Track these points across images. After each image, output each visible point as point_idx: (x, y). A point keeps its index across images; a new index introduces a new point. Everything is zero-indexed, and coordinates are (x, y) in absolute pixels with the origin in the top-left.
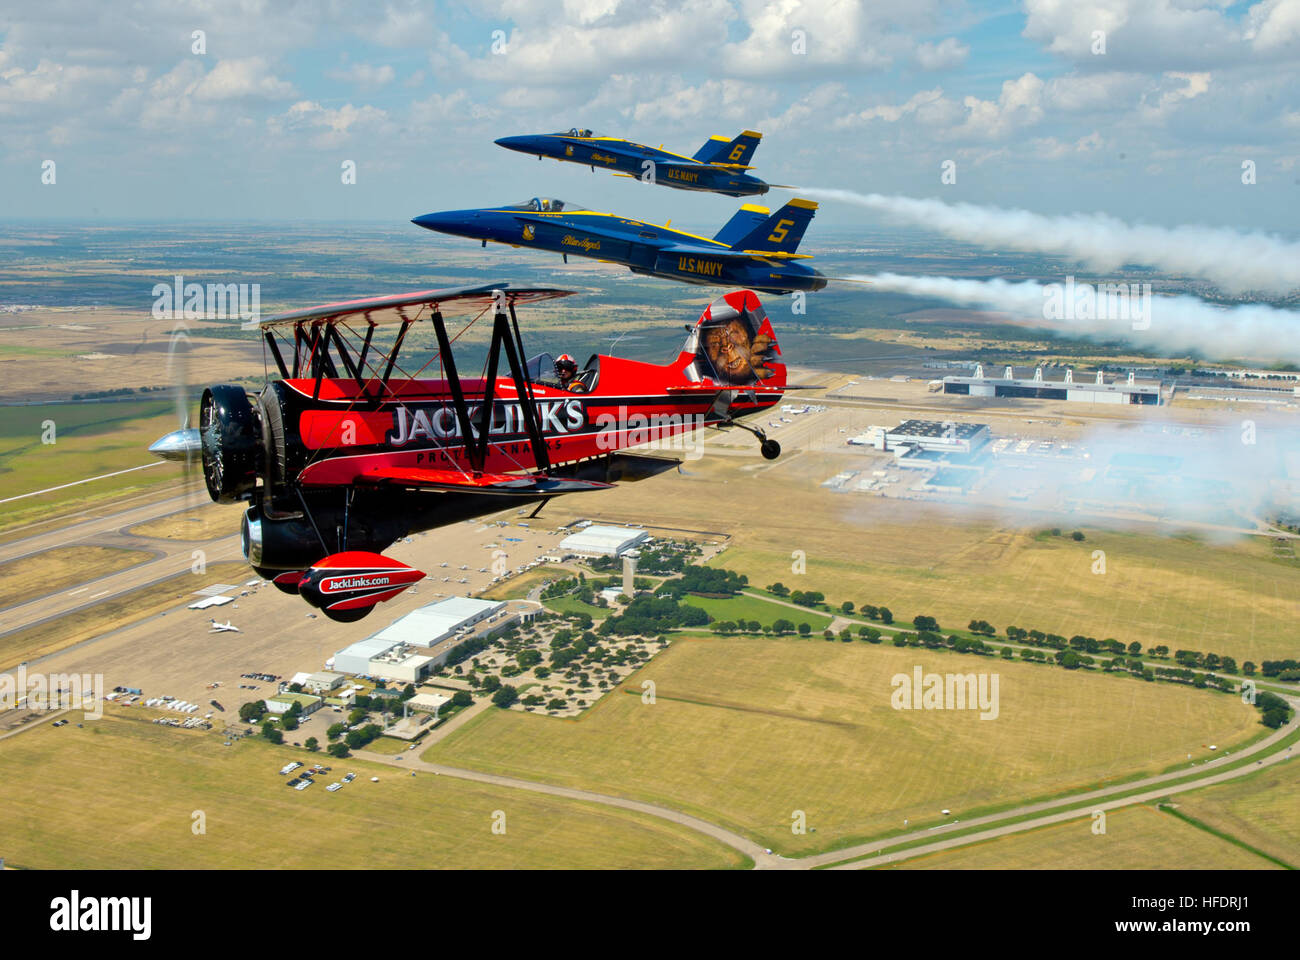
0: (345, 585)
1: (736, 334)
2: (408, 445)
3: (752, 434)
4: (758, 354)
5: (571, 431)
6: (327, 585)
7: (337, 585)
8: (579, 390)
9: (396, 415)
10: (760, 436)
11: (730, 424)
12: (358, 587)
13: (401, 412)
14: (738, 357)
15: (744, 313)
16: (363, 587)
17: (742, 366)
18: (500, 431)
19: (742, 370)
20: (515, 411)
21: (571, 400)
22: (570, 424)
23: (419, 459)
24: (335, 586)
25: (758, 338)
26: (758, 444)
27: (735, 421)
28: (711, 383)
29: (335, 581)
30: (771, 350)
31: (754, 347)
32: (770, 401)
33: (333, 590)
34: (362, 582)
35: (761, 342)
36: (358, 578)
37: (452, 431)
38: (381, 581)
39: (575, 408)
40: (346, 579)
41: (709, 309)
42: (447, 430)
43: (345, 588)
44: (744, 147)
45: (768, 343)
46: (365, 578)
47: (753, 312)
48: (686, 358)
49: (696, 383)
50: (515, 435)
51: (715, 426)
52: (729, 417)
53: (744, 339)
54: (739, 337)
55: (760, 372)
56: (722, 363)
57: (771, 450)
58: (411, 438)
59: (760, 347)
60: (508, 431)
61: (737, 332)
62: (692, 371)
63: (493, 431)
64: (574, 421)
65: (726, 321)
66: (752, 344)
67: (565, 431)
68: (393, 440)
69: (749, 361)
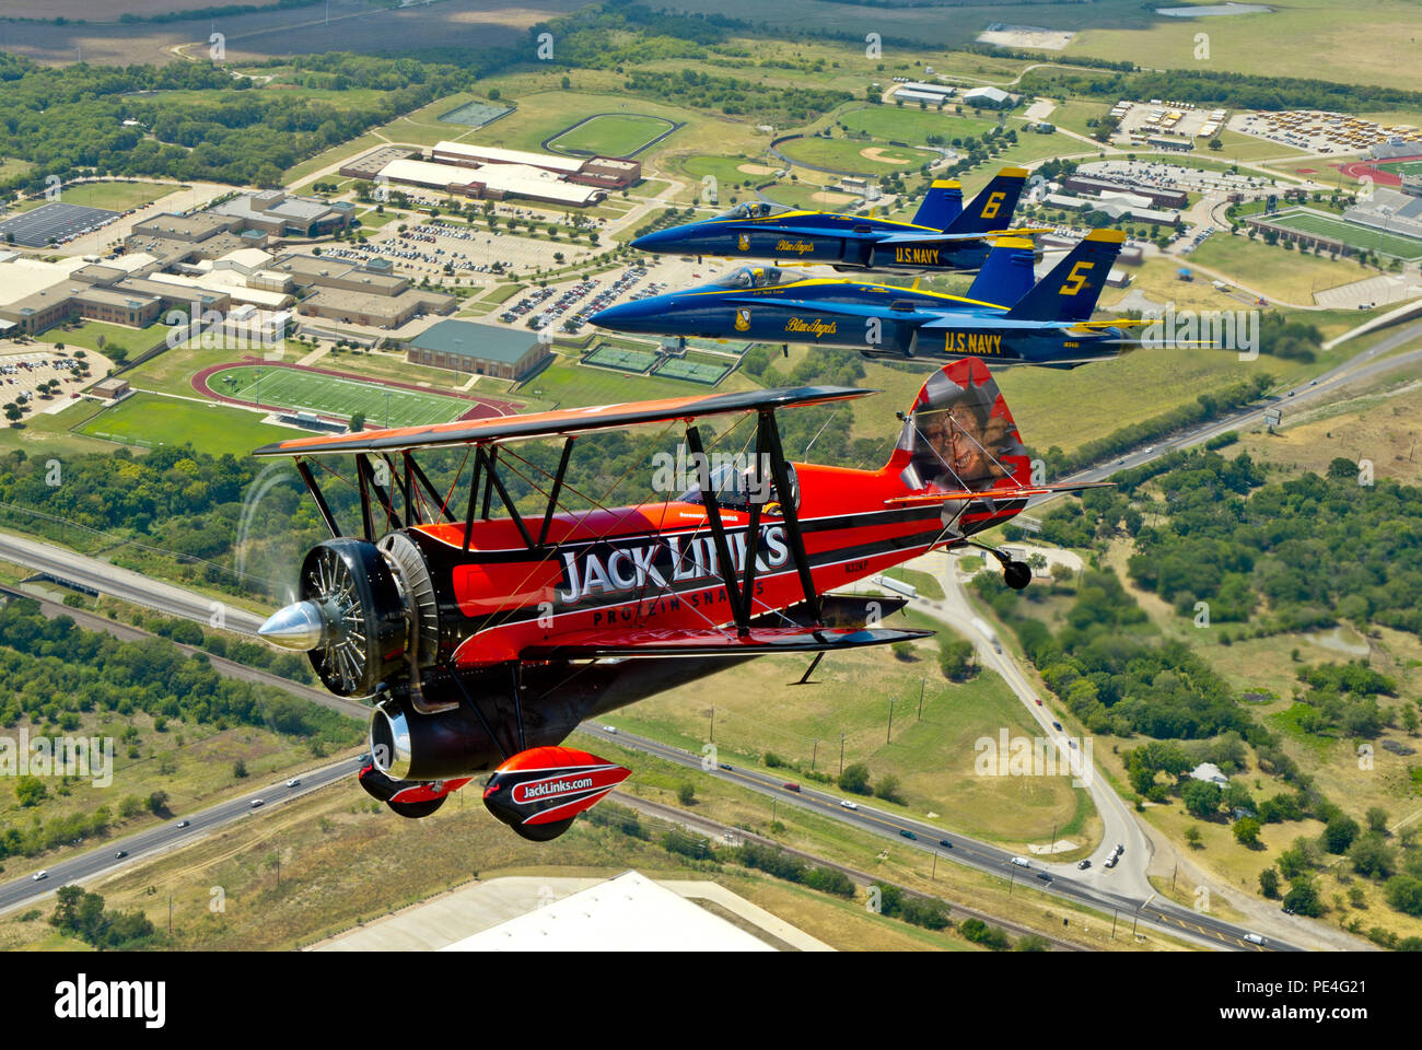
0: (542, 791)
1: (959, 420)
2: (582, 602)
3: (992, 555)
4: (991, 444)
5: (774, 569)
6: (520, 794)
7: (533, 792)
8: (778, 513)
9: (563, 563)
10: (1003, 557)
11: (963, 544)
12: (557, 793)
13: (570, 557)
14: (969, 449)
15: (970, 390)
16: (563, 792)
17: (973, 464)
18: (689, 575)
19: (976, 468)
20: (704, 546)
21: (770, 527)
22: (772, 560)
23: (596, 620)
24: (530, 793)
25: (992, 423)
26: (1001, 569)
27: (969, 539)
29: (529, 787)
30: (1009, 437)
31: (986, 434)
32: (1013, 509)
33: (529, 798)
34: (561, 787)
35: (996, 428)
36: (556, 781)
37: (633, 580)
38: (583, 783)
39: (777, 538)
40: (543, 784)
41: (926, 386)
42: (626, 578)
43: (543, 796)
44: (1002, 196)
45: (1005, 429)
46: (565, 780)
47: (984, 389)
48: (901, 458)
49: (918, 492)
50: (707, 579)
51: (944, 548)
52: (961, 535)
53: (973, 425)
54: (966, 423)
55: (996, 470)
56: (947, 461)
57: (1018, 576)
58: (584, 593)
59: (995, 435)
60: (698, 575)
61: (963, 417)
62: (911, 474)
63: (680, 576)
64: (777, 555)
65: (949, 402)
66: (984, 430)
67: (767, 569)
68: (564, 596)
69: (982, 455)
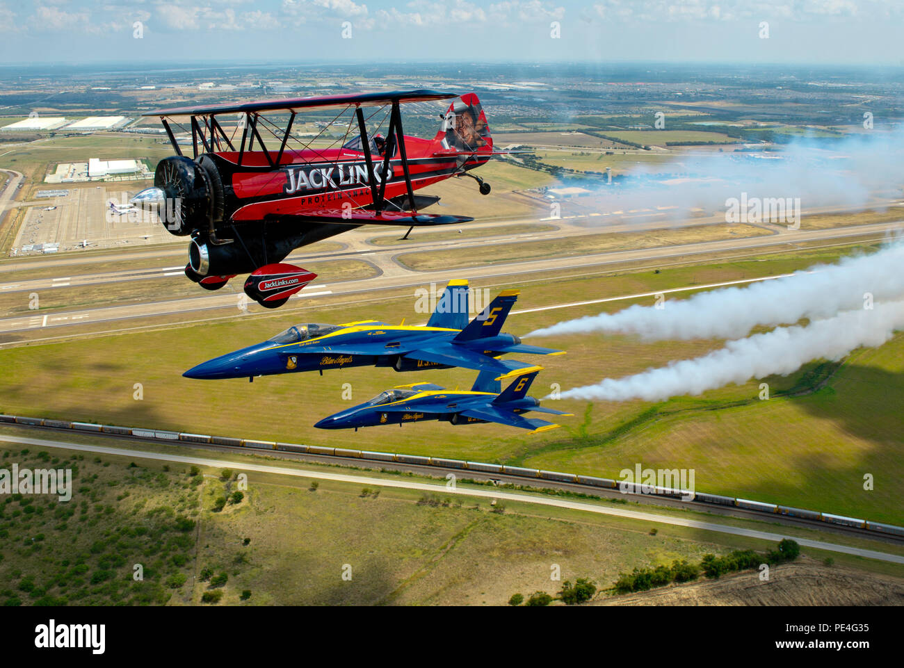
0: (273, 285)
1: (467, 120)
2: (297, 193)
3: (474, 180)
4: (478, 132)
6: (263, 285)
7: (269, 286)
9: (288, 174)
10: (480, 182)
11: (464, 174)
12: (281, 286)
13: (291, 172)
15: (471, 107)
16: (284, 285)
17: (470, 140)
18: (347, 182)
19: (470, 142)
20: (356, 170)
23: (303, 202)
24: (268, 286)
25: (479, 122)
26: (478, 186)
27: (468, 172)
28: (454, 150)
29: (268, 283)
30: (485, 129)
31: (476, 127)
32: (483, 161)
33: (267, 288)
34: (283, 283)
35: (480, 124)
36: (281, 280)
37: (321, 184)
38: (294, 281)
41: (452, 104)
42: (317, 182)
43: (274, 287)
45: (483, 125)
46: (285, 280)
47: (475, 107)
49: (448, 150)
50: (356, 185)
51: (456, 176)
52: (464, 170)
53: (471, 123)
54: (469, 122)
55: (479, 143)
56: (460, 137)
57: (485, 189)
58: (298, 189)
59: (479, 128)
61: (467, 118)
63: (343, 183)
66: (475, 125)
68: (288, 190)
69: (474, 136)
